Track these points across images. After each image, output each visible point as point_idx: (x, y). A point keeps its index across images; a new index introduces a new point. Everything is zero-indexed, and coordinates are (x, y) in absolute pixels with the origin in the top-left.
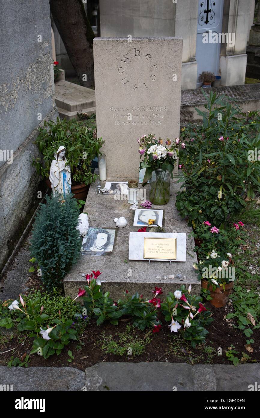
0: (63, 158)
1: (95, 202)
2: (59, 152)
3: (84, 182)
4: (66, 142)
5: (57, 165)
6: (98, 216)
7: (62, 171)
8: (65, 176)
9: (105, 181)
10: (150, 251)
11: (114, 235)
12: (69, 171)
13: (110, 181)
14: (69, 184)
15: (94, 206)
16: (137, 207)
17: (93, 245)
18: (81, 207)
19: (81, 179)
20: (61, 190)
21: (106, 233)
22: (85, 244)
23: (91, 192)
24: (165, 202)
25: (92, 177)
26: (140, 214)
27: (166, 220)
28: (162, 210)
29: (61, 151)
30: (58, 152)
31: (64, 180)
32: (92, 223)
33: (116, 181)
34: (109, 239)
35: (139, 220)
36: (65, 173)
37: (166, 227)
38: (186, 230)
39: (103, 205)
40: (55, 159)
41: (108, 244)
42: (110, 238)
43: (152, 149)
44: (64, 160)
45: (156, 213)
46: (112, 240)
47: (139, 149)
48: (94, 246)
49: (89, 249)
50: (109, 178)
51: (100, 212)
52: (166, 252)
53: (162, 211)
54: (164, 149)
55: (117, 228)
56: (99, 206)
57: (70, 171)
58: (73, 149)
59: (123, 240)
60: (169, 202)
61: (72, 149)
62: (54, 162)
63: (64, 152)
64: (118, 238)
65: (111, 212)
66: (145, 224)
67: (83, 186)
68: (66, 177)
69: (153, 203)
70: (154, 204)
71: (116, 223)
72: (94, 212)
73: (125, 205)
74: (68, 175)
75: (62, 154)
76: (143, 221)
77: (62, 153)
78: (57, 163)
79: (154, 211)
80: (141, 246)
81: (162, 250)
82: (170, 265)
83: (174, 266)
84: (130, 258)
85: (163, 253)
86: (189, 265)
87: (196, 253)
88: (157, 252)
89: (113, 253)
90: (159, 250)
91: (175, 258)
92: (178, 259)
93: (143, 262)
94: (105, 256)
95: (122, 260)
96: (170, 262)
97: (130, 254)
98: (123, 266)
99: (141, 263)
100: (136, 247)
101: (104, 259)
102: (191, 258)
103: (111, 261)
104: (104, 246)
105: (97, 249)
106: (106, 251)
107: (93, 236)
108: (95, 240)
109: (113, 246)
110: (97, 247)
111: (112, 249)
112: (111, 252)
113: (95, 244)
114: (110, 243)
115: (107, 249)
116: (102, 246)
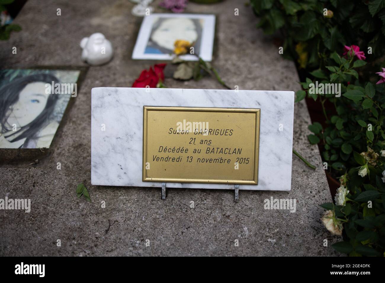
10: (164, 155)
21: (49, 83)
26: (155, 27)
28: (214, 17)
34: (52, 102)
35: (149, 43)
41: (43, 121)
42: (57, 98)
45: (196, 22)
52: (221, 161)
55: (85, 68)
66: (164, 54)
71: (82, 51)
76: (162, 43)
79: (191, 19)
80: (132, 137)
81: (208, 151)
82: (236, 202)
83: (250, 206)
84: (95, 181)
85: (211, 160)
86: (303, 201)
87: (317, 151)
88: (190, 160)
89: (50, 153)
90: (195, 151)
91: (254, 180)
92: (263, 184)
93: (142, 194)
94: (20, 166)
95: (70, 185)
96: (237, 192)
97: (95, 166)
98: (71, 209)
99: (134, 196)
100: (114, 141)
101: (15, 178)
102: (304, 171)
103: (34, 186)
104: (28, 128)
105: (6, 137)
106: (31, 145)
107: (9, 94)
108: (10, 107)
109: (57, 125)
110: (9, 129)
111: (50, 139)
112: (45, 149)
113: (6, 120)
114: (51, 116)
115: (37, 138)
116: (22, 128)
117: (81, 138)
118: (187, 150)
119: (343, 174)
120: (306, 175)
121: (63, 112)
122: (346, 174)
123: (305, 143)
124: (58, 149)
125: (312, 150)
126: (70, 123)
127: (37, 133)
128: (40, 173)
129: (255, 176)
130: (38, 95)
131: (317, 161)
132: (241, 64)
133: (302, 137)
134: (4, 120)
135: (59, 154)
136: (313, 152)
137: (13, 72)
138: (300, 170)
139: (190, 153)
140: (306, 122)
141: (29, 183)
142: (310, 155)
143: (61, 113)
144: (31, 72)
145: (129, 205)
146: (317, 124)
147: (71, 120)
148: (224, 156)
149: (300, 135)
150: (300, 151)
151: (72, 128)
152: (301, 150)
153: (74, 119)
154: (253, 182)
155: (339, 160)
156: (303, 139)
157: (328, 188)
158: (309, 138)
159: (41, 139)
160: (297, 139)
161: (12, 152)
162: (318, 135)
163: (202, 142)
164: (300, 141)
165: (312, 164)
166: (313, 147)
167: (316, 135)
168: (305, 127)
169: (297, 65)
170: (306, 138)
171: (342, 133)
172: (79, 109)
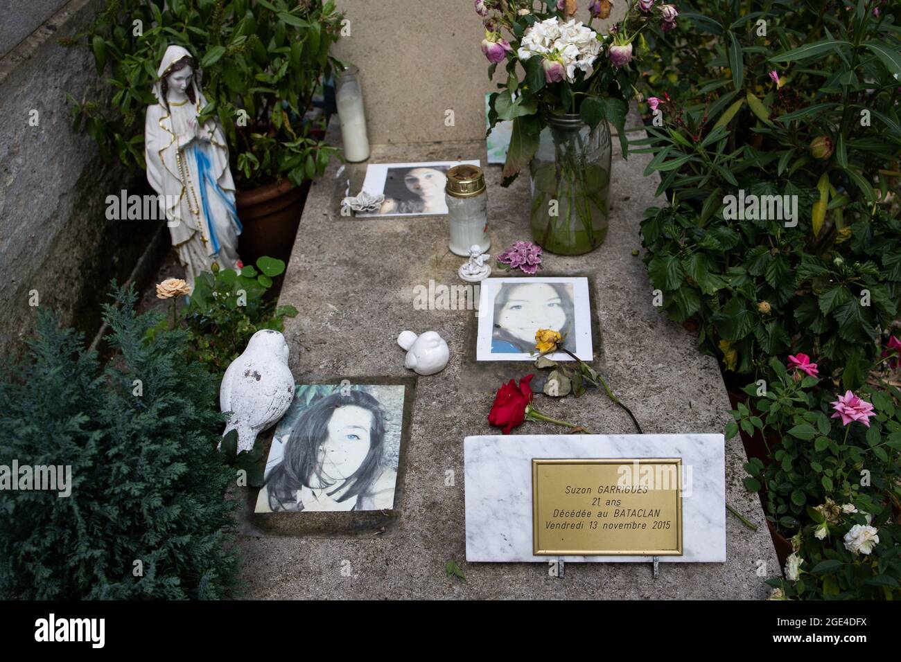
0: (189, 94)
1: (328, 256)
2: (168, 74)
3: (285, 174)
4: (193, 29)
5: (167, 123)
6: (335, 321)
7: (189, 146)
8: (203, 162)
9: (366, 161)
10: (561, 520)
11: (400, 412)
12: (217, 145)
13: (383, 159)
14: (226, 191)
15: (320, 275)
16: (487, 269)
17: (310, 474)
18: (269, 285)
19: (274, 166)
20: (195, 217)
21: (365, 407)
22: (279, 470)
23: (315, 211)
24: (592, 242)
25: (313, 153)
26: (499, 302)
27: (603, 325)
28: (586, 279)
29: (174, 68)
30: (160, 72)
31: (204, 179)
32: (313, 354)
33: (405, 161)
34: (377, 438)
35: (497, 333)
36: (202, 149)
37: (610, 364)
38: (694, 370)
39: (353, 264)
40: (156, 102)
41: (373, 469)
42: (383, 431)
43: (537, 38)
44: (193, 101)
45: (561, 291)
46: (392, 443)
47: (485, 42)
48: (314, 481)
49: (293, 500)
50: (380, 149)
51: (343, 300)
52: (634, 526)
53: (584, 282)
54: (586, 34)
55: (412, 379)
56: (341, 271)
57: (222, 143)
58: (217, 58)
59: (436, 439)
60: (607, 241)
61: (213, 56)
62: (154, 112)
63: (186, 71)
64: (417, 431)
65: (388, 299)
66: (523, 351)
67: (285, 188)
68: (208, 166)
69: (544, 249)
70: (551, 252)
71: (405, 351)
72: (320, 299)
73: (438, 263)
74: (219, 161)
75: (180, 80)
76: (515, 332)
77: (177, 75)
78: (165, 114)
79: (552, 285)
80: (517, 498)
81: (616, 513)
82: (654, 578)
83: (674, 583)
84: (472, 555)
85: (620, 526)
86: (743, 575)
87: (757, 502)
88: (593, 525)
89: (396, 517)
90: (600, 515)
91: (677, 549)
92: (690, 554)
93: (531, 571)
94: (360, 536)
95: (435, 562)
96: (656, 565)
97: (471, 537)
98: (444, 594)
99: (522, 575)
100: (494, 504)
101: (359, 554)
102: (742, 532)
103: (387, 565)
104: (356, 480)
105: (329, 495)
106: (367, 506)
107: (313, 426)
108: (321, 448)
109: (395, 474)
110: (329, 482)
111: (391, 495)
112: (387, 511)
113: (321, 468)
114: (383, 461)
115: (372, 495)
116: (348, 480)
117: (432, 493)
118: (589, 514)
119: (796, 533)
120: (745, 538)
121: (397, 454)
122: (800, 533)
123: (740, 491)
124: (405, 511)
125: (751, 500)
126: (411, 470)
127: (371, 487)
128: (390, 546)
129: (679, 544)
130: (356, 427)
131: (759, 517)
132: (639, 366)
133: (735, 482)
134: (318, 468)
135: (409, 517)
136: (752, 504)
137: (308, 389)
138: (737, 531)
139: (594, 518)
140: (740, 459)
141: (380, 560)
142: (748, 509)
143: (395, 455)
144: (334, 389)
145: (517, 586)
146: (754, 459)
147: (411, 465)
148: (637, 520)
149: (733, 478)
150: (735, 503)
151: (416, 478)
152: (736, 501)
153: (415, 465)
154: (677, 552)
155: (789, 513)
156: (737, 484)
157: (775, 555)
158: (746, 482)
159: (377, 496)
160: (729, 486)
161: (344, 517)
162: (757, 478)
163: (608, 503)
164: (733, 488)
165: (752, 521)
166: (751, 497)
167: (755, 477)
168: (739, 466)
169: (722, 366)
170: (741, 483)
171: (791, 476)
172: (418, 448)
